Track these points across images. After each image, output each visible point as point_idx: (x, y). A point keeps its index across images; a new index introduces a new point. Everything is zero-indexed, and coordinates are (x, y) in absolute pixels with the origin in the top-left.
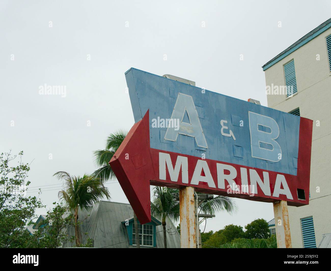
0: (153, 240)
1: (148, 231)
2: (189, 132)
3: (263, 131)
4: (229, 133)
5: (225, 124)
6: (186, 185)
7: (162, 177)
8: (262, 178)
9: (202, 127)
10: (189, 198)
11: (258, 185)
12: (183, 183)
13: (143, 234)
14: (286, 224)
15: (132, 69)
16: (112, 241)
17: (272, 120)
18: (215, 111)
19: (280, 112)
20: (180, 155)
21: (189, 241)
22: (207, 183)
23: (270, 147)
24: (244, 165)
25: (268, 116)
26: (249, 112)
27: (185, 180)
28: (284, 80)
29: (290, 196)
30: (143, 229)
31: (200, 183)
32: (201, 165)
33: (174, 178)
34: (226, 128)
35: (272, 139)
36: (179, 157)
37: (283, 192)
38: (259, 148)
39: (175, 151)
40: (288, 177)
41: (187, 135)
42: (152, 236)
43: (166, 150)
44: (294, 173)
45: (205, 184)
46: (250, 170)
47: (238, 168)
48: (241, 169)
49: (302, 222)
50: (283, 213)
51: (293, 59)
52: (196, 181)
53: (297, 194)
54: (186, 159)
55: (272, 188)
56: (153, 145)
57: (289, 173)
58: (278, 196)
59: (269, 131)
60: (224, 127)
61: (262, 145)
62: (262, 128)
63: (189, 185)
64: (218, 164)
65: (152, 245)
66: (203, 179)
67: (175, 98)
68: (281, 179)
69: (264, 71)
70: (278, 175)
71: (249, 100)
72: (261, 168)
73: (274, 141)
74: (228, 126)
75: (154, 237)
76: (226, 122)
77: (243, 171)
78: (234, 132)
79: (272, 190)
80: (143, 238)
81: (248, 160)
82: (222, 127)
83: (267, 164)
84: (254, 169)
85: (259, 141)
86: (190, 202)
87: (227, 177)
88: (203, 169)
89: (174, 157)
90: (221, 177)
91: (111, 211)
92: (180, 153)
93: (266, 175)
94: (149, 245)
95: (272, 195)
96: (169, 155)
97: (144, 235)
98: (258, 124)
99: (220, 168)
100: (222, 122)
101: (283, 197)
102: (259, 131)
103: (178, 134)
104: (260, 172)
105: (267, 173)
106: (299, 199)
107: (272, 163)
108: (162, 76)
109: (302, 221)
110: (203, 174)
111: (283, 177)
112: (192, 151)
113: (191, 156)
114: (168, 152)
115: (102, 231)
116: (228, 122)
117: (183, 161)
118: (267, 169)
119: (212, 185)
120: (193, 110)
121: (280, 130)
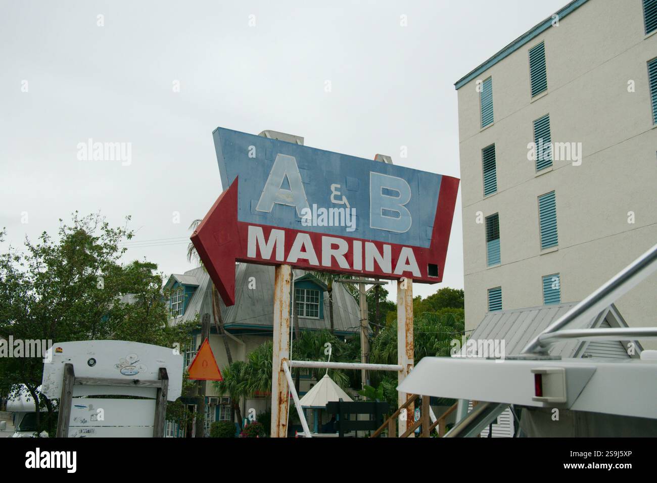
0: (319, 311)
1: (312, 299)
2: (289, 201)
3: (388, 195)
4: (342, 200)
5: (336, 189)
6: (280, 263)
7: (251, 253)
8: (382, 253)
9: (307, 194)
10: (284, 277)
11: (375, 262)
12: (277, 261)
13: (305, 302)
14: (408, 306)
15: (219, 128)
16: (263, 310)
17: (402, 181)
18: (324, 174)
19: (414, 170)
20: (275, 228)
21: (281, 325)
22: (308, 260)
23: (396, 214)
24: (358, 237)
25: (398, 176)
26: (371, 172)
27: (280, 257)
28: (479, 103)
29: (417, 273)
30: (305, 296)
31: (299, 260)
32: (302, 239)
33: (266, 255)
34: (339, 193)
35: (400, 205)
36: (273, 231)
37: (408, 268)
38: (382, 216)
39: (268, 224)
40: (417, 251)
41: (285, 205)
42: (318, 305)
43: (257, 223)
44: (427, 245)
45: (306, 261)
46: (367, 243)
47: (350, 241)
48: (355, 242)
49: (489, 294)
50: (405, 293)
51: (491, 77)
52: (293, 258)
53: (427, 271)
54: (283, 233)
55: (395, 263)
56: (241, 218)
57: (419, 246)
58: (401, 273)
59: (397, 194)
60: (335, 193)
61: (385, 213)
62: (387, 192)
63: (285, 263)
64: (324, 238)
65: (317, 316)
66: (303, 256)
67: (272, 161)
68: (407, 253)
69: (457, 89)
70: (404, 248)
71: (377, 155)
72: (382, 240)
73: (403, 207)
74: (340, 191)
75: (320, 306)
76: (339, 186)
77: (357, 245)
78: (348, 199)
79: (394, 266)
80: (305, 306)
81: (364, 232)
82: (332, 192)
83: (390, 235)
84: (372, 241)
85: (382, 208)
86: (285, 282)
87: (334, 252)
88: (303, 244)
89: (267, 231)
90: (327, 252)
91: (263, 272)
92: (276, 226)
93: (387, 249)
94: (313, 316)
95: (393, 272)
96: (260, 229)
97: (307, 304)
98: (381, 187)
99: (326, 242)
100: (333, 187)
101: (408, 274)
102: (383, 195)
103: (273, 204)
104: (380, 246)
105: (389, 247)
106: (429, 276)
107: (396, 234)
108: (257, 135)
109: (490, 292)
110: (303, 249)
111: (411, 250)
112: (291, 223)
113: (289, 229)
114: (259, 226)
115: (250, 297)
116: (341, 186)
117: (278, 236)
118: (390, 242)
119: (314, 262)
120: (295, 173)
121: (411, 193)
